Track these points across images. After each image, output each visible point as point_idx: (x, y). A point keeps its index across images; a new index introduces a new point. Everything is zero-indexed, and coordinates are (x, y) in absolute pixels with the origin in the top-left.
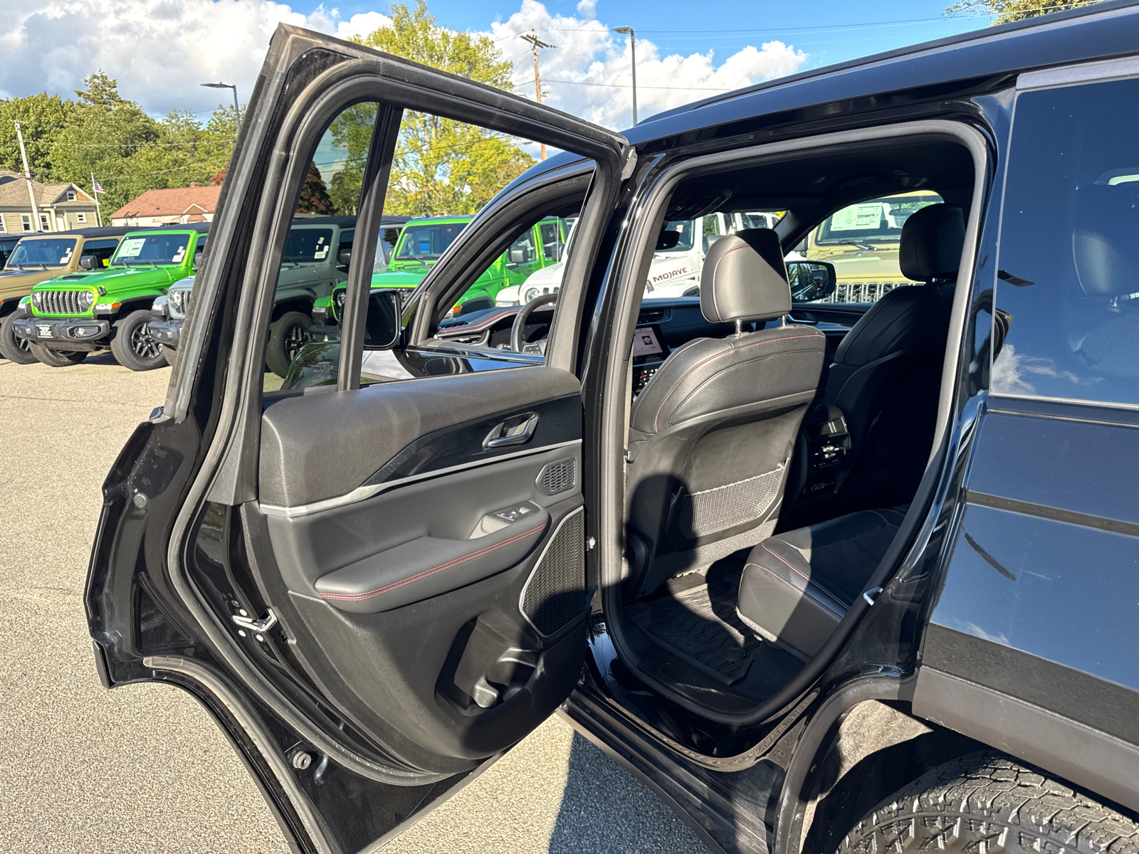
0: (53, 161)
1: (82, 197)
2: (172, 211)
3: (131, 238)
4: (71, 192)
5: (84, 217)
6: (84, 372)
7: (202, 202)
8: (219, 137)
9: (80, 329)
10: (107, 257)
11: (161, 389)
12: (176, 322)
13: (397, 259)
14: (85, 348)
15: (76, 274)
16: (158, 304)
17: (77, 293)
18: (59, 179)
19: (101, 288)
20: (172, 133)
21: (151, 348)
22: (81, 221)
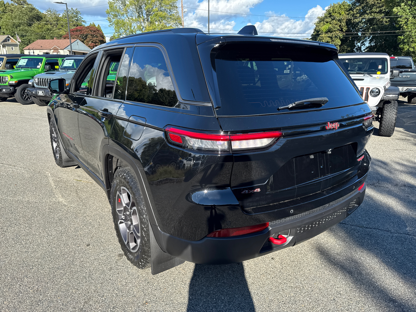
0: (2, 26)
1: (12, 41)
2: (47, 49)
3: (23, 59)
4: (8, 39)
5: (14, 49)
6: (5, 104)
7: (58, 45)
8: (66, 20)
9: (4, 89)
10: (15, 65)
11: (30, 111)
12: (36, 88)
13: (112, 71)
14: (6, 96)
15: (4, 70)
16: (30, 82)
17: (3, 77)
18: (4, 33)
19: (11, 76)
20: (49, 17)
21: (29, 97)
22: (12, 50)
